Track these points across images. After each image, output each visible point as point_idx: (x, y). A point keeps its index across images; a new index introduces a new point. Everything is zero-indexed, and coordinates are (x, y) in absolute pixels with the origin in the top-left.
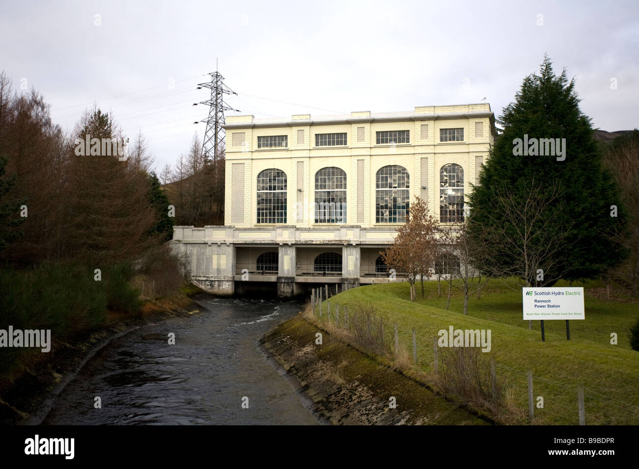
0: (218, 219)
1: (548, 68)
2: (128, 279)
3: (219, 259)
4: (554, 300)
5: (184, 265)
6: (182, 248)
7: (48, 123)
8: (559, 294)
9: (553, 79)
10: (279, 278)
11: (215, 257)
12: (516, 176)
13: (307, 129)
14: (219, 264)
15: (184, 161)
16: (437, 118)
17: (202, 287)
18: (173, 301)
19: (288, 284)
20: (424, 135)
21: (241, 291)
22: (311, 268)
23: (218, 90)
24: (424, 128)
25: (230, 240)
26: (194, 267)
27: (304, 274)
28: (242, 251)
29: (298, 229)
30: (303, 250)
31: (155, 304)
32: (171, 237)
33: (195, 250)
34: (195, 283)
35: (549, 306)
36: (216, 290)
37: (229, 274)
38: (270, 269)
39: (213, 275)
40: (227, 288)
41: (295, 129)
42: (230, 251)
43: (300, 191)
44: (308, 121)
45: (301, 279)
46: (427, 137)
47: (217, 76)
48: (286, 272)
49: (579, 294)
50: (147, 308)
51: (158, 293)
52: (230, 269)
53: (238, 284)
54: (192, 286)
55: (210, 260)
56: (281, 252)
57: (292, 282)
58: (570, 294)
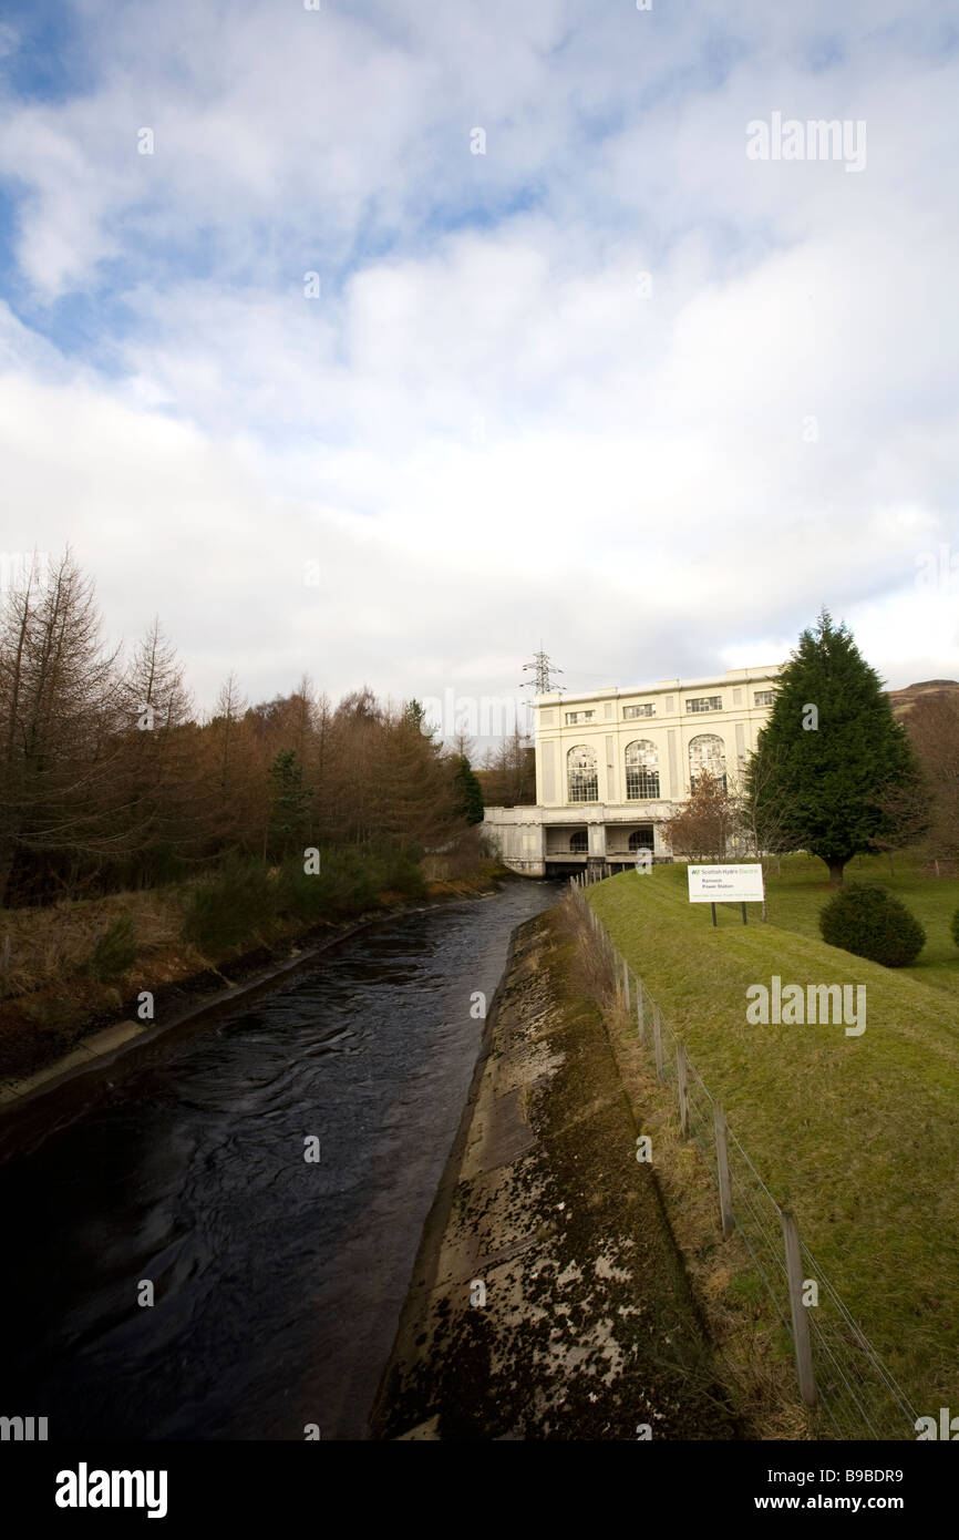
0: (529, 799)
1: (827, 620)
2: (418, 862)
3: (529, 841)
4: (726, 879)
5: (495, 846)
6: (494, 829)
7: (379, 715)
8: (732, 872)
9: (832, 632)
10: (588, 858)
11: (525, 838)
12: (792, 739)
13: (614, 702)
14: (529, 845)
15: (506, 742)
16: (750, 682)
17: (514, 868)
18: (466, 882)
19: (598, 865)
20: (737, 700)
21: (553, 872)
22: (625, 847)
23: (544, 670)
24: (737, 695)
25: (539, 820)
26: (505, 848)
27: (617, 854)
28: (552, 832)
29: (606, 807)
30: (613, 830)
31: (446, 886)
32: (482, 819)
33: (506, 831)
34: (506, 864)
35: (719, 886)
36: (527, 872)
37: (540, 855)
38: (579, 848)
39: (524, 857)
40: (538, 869)
41: (602, 703)
42: (539, 831)
43: (610, 766)
44: (615, 694)
45: (611, 859)
46: (740, 702)
47: (542, 656)
48: (596, 852)
49: (756, 871)
50: (436, 889)
51: (452, 874)
52: (541, 851)
53: (548, 865)
54: (503, 867)
55: (520, 840)
56: (591, 831)
57: (603, 863)
58: (745, 872)
